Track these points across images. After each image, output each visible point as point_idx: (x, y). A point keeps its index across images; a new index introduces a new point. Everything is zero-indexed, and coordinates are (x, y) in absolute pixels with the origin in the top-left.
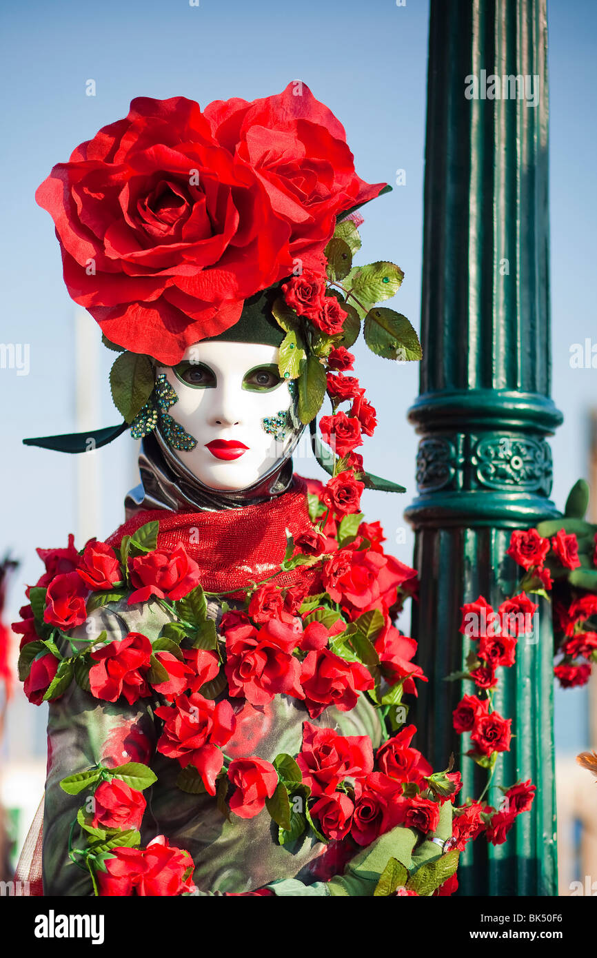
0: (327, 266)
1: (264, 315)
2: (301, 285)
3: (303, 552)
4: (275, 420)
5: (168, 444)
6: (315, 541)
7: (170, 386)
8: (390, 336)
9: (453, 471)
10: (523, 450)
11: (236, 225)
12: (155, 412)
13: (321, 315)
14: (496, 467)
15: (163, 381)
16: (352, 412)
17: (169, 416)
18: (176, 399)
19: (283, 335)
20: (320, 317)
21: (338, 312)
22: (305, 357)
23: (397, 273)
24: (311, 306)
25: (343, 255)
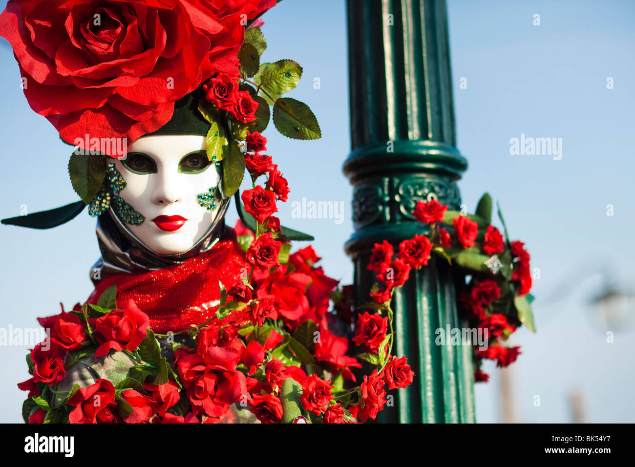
0: (239, 67)
1: (192, 111)
2: (218, 85)
3: (234, 300)
4: (207, 195)
5: (121, 219)
6: (243, 293)
7: (119, 173)
8: (294, 121)
9: (381, 208)
10: (437, 189)
11: (165, 42)
12: (108, 194)
13: (236, 108)
14: (415, 202)
15: (112, 169)
16: (268, 184)
17: (120, 198)
18: (124, 185)
19: (208, 126)
20: (235, 109)
21: (250, 104)
22: (226, 143)
23: (297, 69)
24: (228, 102)
25: (252, 57)
